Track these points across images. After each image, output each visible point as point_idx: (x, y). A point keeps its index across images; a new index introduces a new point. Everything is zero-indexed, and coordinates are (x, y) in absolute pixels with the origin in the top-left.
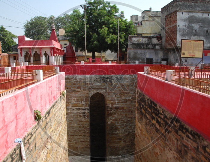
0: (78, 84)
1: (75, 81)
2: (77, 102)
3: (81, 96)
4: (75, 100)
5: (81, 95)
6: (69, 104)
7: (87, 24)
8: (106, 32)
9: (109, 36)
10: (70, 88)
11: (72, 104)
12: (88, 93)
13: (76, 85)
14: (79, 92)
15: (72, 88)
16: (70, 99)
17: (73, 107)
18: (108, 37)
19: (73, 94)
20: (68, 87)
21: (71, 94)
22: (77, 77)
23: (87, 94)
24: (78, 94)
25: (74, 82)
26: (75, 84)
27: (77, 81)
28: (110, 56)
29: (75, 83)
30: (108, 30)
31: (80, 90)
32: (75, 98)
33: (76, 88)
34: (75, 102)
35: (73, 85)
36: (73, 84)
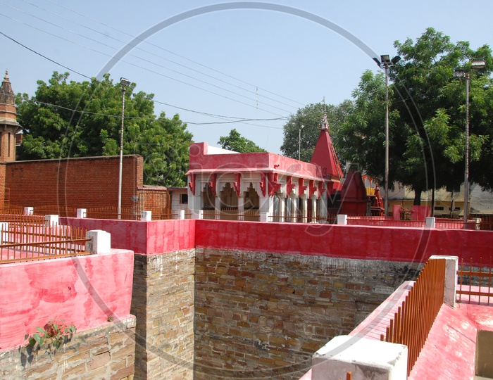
0: (323, 283)
1: (315, 272)
2: (319, 338)
3: (329, 322)
4: (314, 331)
5: (332, 318)
6: (296, 341)
7: (392, 109)
8: (445, 128)
9: (456, 141)
10: (300, 294)
11: (304, 343)
12: (352, 316)
13: (317, 287)
14: (325, 307)
15: (306, 294)
16: (297, 327)
17: (304, 350)
18: (453, 143)
19: (308, 312)
20: (296, 289)
21: (300, 312)
22: (323, 263)
23: (348, 318)
24: (321, 313)
25: (312, 276)
26: (315, 283)
27: (323, 275)
28: (486, 202)
29: (316, 279)
30: (451, 122)
31: (330, 302)
32: (312, 324)
33: (318, 294)
34: (311, 338)
35: (310, 285)
36: (311, 282)
